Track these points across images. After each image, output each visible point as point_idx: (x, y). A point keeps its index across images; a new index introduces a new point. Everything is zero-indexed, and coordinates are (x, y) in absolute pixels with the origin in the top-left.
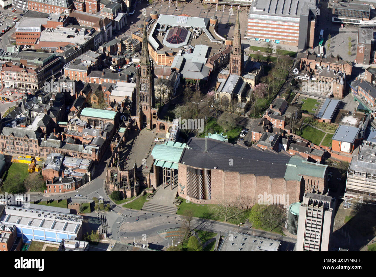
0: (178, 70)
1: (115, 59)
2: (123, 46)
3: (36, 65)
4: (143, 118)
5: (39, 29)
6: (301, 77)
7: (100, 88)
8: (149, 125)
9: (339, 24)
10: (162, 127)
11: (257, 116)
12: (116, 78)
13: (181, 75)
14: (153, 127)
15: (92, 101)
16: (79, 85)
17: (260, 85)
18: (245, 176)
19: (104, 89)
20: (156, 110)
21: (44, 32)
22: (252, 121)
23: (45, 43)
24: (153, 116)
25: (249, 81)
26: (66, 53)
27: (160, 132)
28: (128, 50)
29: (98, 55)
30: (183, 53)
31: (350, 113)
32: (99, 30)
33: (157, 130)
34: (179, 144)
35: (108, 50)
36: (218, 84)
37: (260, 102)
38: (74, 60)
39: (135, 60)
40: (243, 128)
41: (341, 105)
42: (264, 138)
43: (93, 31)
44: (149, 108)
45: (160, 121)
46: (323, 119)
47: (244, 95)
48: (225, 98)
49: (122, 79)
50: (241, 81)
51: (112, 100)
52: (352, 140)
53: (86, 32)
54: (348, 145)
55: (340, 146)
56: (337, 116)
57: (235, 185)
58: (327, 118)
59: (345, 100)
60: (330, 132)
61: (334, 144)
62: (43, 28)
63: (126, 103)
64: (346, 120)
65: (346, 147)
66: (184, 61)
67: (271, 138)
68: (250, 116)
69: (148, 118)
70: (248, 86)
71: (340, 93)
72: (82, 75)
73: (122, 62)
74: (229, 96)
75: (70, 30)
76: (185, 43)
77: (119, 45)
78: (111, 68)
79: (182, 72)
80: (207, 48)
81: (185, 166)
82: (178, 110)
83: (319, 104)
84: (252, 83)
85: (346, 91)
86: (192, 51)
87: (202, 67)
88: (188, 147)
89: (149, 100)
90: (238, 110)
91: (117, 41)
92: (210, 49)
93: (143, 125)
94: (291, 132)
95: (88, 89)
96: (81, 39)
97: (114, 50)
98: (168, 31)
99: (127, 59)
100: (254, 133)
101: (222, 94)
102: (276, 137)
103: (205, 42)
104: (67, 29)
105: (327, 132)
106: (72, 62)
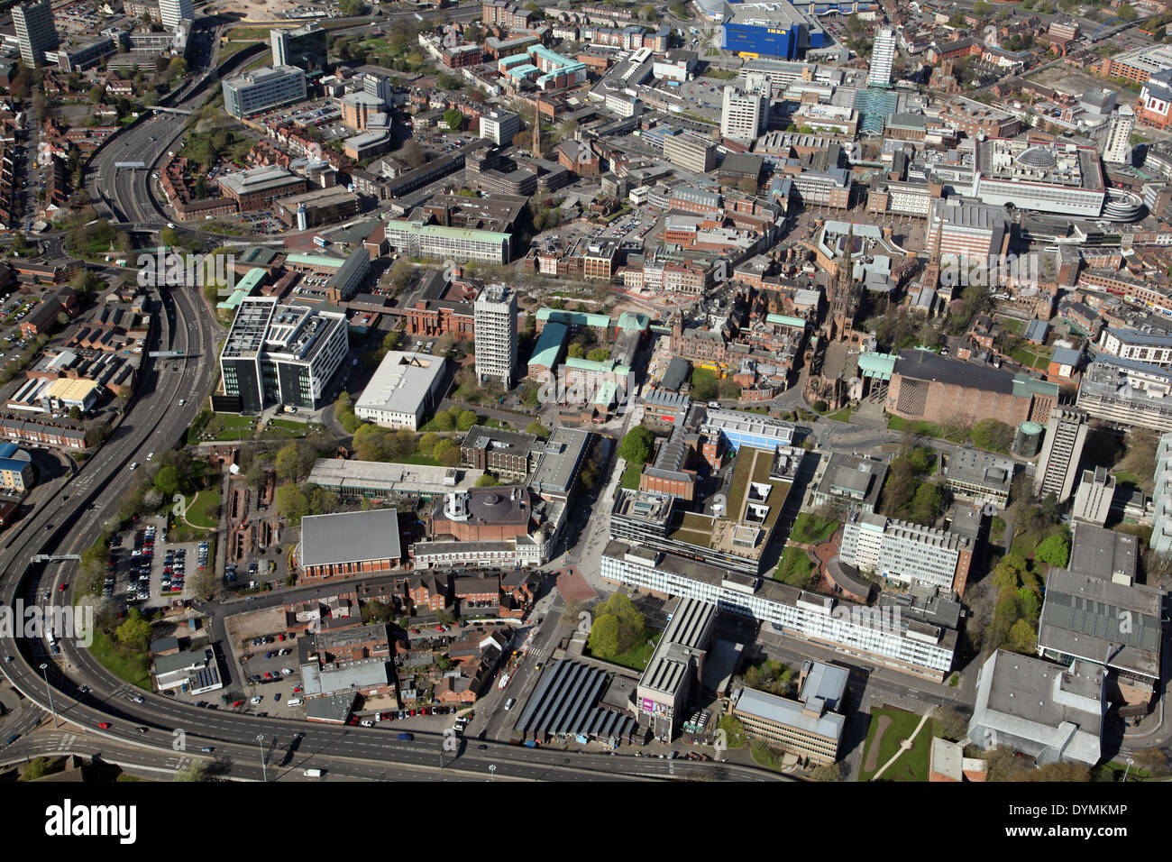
0: (861, 280)
1: (786, 267)
2: (794, 253)
3: (703, 266)
4: (834, 328)
5: (694, 228)
6: (997, 296)
7: (778, 293)
8: (839, 337)
9: (1029, 241)
10: (855, 339)
11: (956, 333)
12: (793, 284)
13: (865, 287)
14: (845, 338)
15: (770, 308)
16: (753, 292)
17: (957, 301)
18: (968, 391)
19: (783, 297)
20: (850, 321)
21: (699, 233)
22: (951, 339)
23: (703, 244)
24: (846, 326)
25: (944, 296)
26: (732, 256)
27: (853, 344)
28: (798, 257)
29: (770, 260)
30: (861, 263)
31: (1061, 338)
32: (762, 233)
33: (849, 343)
34: (883, 355)
35: (778, 255)
36: (909, 298)
37: (958, 320)
38: (745, 263)
39: (806, 269)
40: (944, 345)
41: (1050, 328)
42: (976, 355)
43: (756, 235)
44: (843, 317)
45: (854, 332)
46: (1032, 340)
47: (941, 310)
48: (922, 312)
49: (802, 286)
50: (935, 296)
51: (794, 308)
52: (1074, 364)
53: (749, 235)
54: (1069, 369)
55: (1058, 369)
56: (1048, 337)
57: (954, 400)
58: (1037, 339)
59: (1053, 322)
60: (1044, 355)
61: (1051, 367)
62: (698, 228)
63: (812, 313)
64: (1057, 343)
65: (1065, 371)
66: (865, 271)
67: (984, 355)
68: (949, 333)
69: (840, 327)
70: (943, 302)
71: (1047, 315)
72: (756, 282)
73: (793, 271)
74: (926, 309)
75: (730, 232)
76: (861, 253)
77: (789, 250)
78: (782, 275)
79: (865, 284)
80: (888, 259)
81: (900, 377)
82: (868, 322)
83: (1023, 325)
84: (948, 298)
85: (1053, 313)
86: (871, 262)
87: (887, 279)
88: (900, 358)
89: (844, 309)
90: (935, 327)
91: (787, 247)
92: (891, 260)
93: (833, 336)
94: (1000, 352)
95: (765, 295)
96: (744, 243)
97: (784, 255)
98: (839, 239)
99: (798, 267)
100: (961, 350)
101: (919, 307)
102: (988, 354)
103: (884, 252)
104: (726, 230)
105: (1038, 355)
106: (743, 265)
